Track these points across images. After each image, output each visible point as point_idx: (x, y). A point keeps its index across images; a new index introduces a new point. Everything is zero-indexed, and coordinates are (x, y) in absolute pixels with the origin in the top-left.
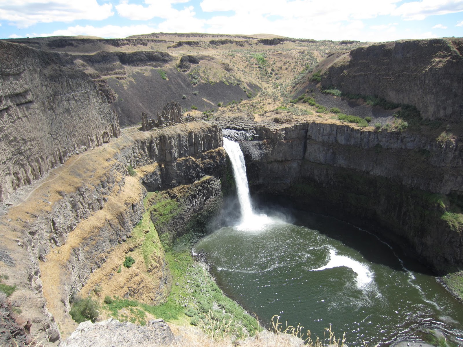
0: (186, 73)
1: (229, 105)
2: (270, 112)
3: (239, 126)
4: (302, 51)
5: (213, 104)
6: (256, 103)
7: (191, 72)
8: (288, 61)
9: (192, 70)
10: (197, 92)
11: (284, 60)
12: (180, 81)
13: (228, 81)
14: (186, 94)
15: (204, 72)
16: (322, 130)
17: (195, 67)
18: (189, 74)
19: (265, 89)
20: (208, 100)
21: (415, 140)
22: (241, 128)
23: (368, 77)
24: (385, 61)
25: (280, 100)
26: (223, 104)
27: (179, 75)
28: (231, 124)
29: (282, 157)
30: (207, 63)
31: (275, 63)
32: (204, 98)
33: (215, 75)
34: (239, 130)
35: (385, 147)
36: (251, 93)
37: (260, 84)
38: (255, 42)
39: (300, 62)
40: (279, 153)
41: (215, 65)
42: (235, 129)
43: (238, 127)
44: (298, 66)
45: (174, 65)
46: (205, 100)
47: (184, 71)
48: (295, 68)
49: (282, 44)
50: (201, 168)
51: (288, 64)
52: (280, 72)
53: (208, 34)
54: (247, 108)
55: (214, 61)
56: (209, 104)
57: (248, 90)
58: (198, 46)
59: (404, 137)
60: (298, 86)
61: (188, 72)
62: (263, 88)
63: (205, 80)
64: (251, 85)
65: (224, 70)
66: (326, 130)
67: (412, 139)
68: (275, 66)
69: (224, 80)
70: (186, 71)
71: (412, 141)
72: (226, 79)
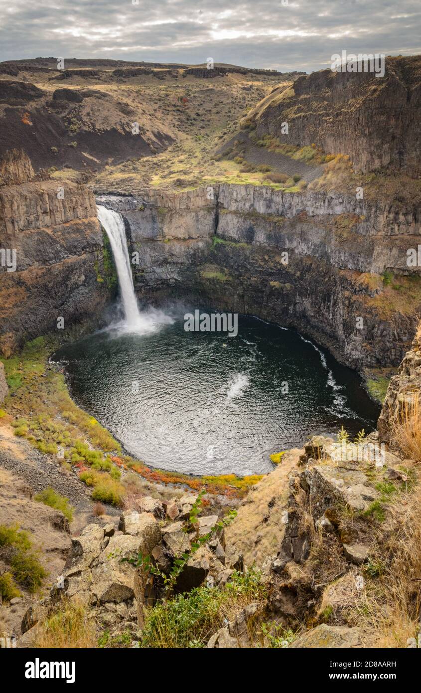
0: (60, 116)
1: (122, 163)
2: (178, 172)
3: (125, 190)
4: (248, 86)
5: (98, 161)
6: (162, 161)
7: (68, 114)
8: (222, 101)
9: (70, 112)
10: (74, 144)
11: (216, 100)
12: (50, 128)
13: (124, 129)
14: (57, 146)
15: (88, 114)
16: (235, 194)
17: (76, 108)
18: (65, 117)
19: (181, 141)
20: (91, 155)
21: (343, 201)
22: (127, 193)
23: (307, 119)
24: (327, 94)
25: (197, 157)
26: (113, 162)
27: (50, 118)
28: (116, 188)
29: (184, 234)
30: (95, 101)
31: (201, 104)
32: (85, 152)
33: (106, 119)
34: (124, 195)
35: (311, 214)
36: (158, 146)
37: (175, 135)
38: (181, 73)
39: (239, 102)
40: (179, 227)
41: (106, 104)
42: (120, 195)
43: (123, 192)
44: (235, 109)
45: (43, 103)
46: (85, 154)
47: (57, 113)
48: (230, 112)
49: (223, 76)
50: (62, 246)
51: (221, 106)
52: (209, 117)
53: (125, 62)
54: (147, 167)
55: (106, 98)
56: (92, 160)
57: (153, 142)
58: (96, 78)
59: (332, 198)
60: (225, 137)
61: (64, 115)
62: (178, 141)
63: (89, 127)
64: (159, 135)
65: (120, 113)
66: (240, 194)
67: (341, 200)
68: (201, 109)
69: (119, 127)
70: (61, 112)
71: (341, 203)
72: (122, 125)
